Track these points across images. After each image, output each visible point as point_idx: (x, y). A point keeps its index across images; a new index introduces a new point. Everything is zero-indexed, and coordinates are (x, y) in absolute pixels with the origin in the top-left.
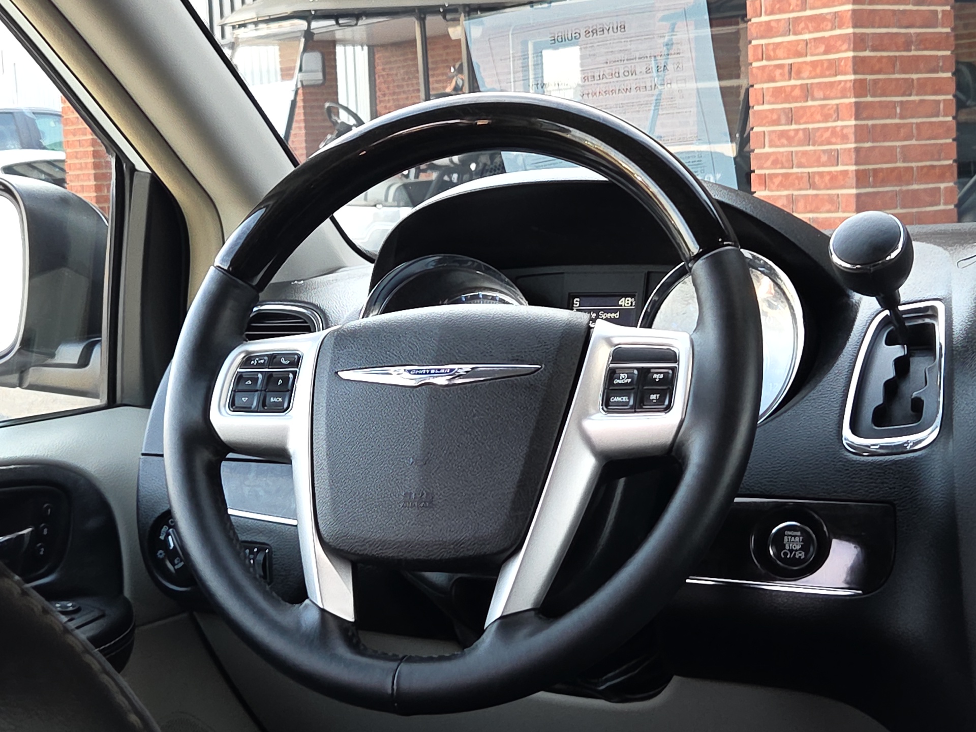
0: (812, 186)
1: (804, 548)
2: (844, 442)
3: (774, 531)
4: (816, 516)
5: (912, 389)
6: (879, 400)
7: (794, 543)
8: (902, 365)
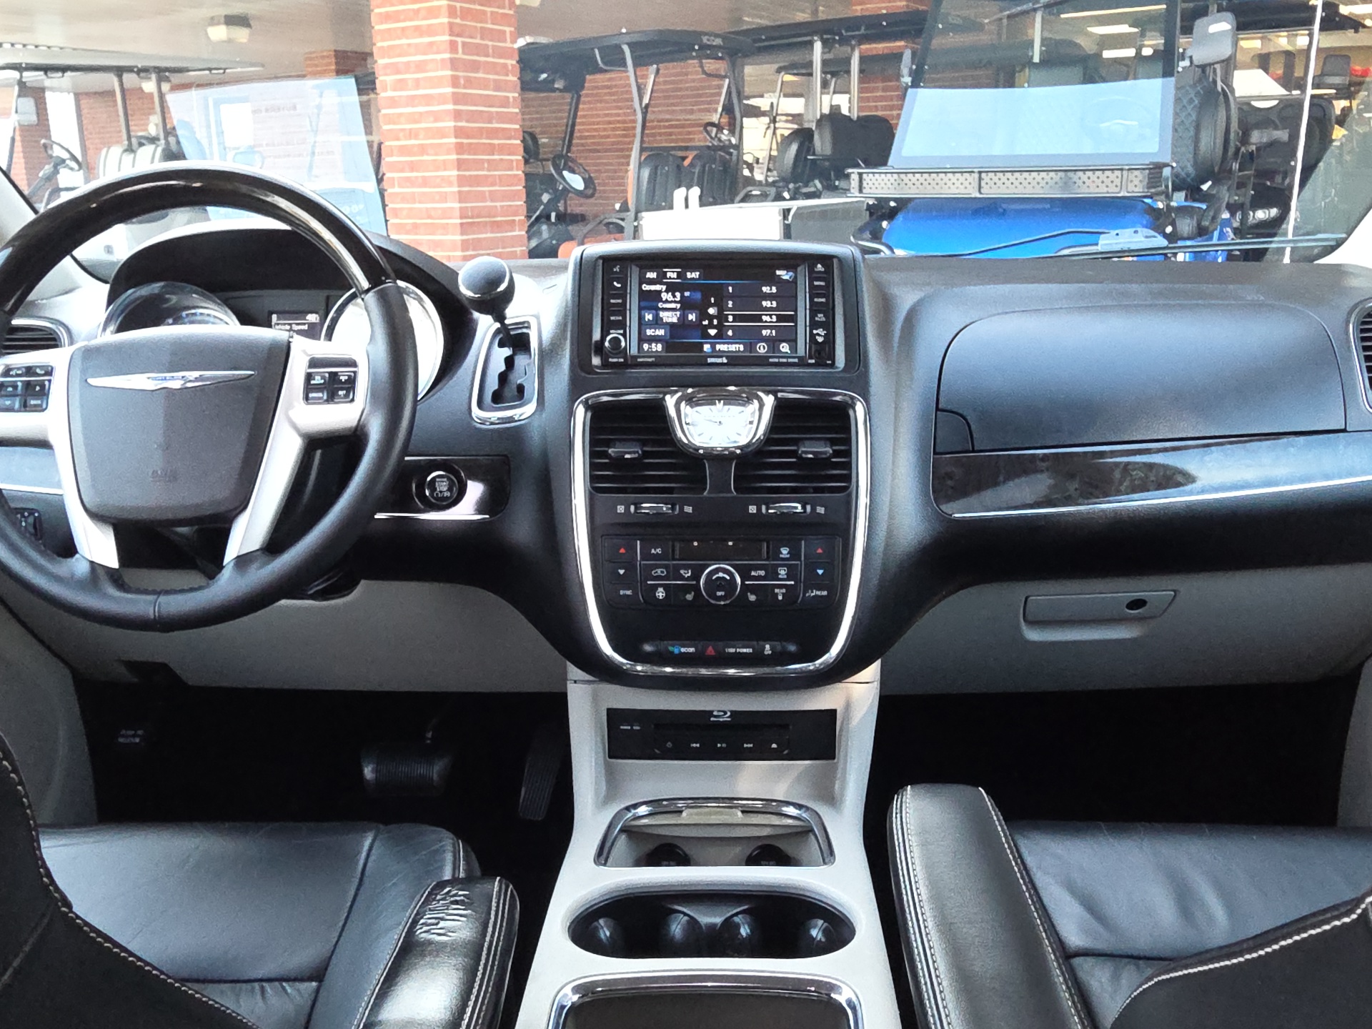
0: (430, 217)
1: (450, 489)
2: (474, 415)
3: (429, 479)
4: (456, 467)
5: (517, 378)
6: (496, 387)
7: (443, 486)
8: (509, 362)
